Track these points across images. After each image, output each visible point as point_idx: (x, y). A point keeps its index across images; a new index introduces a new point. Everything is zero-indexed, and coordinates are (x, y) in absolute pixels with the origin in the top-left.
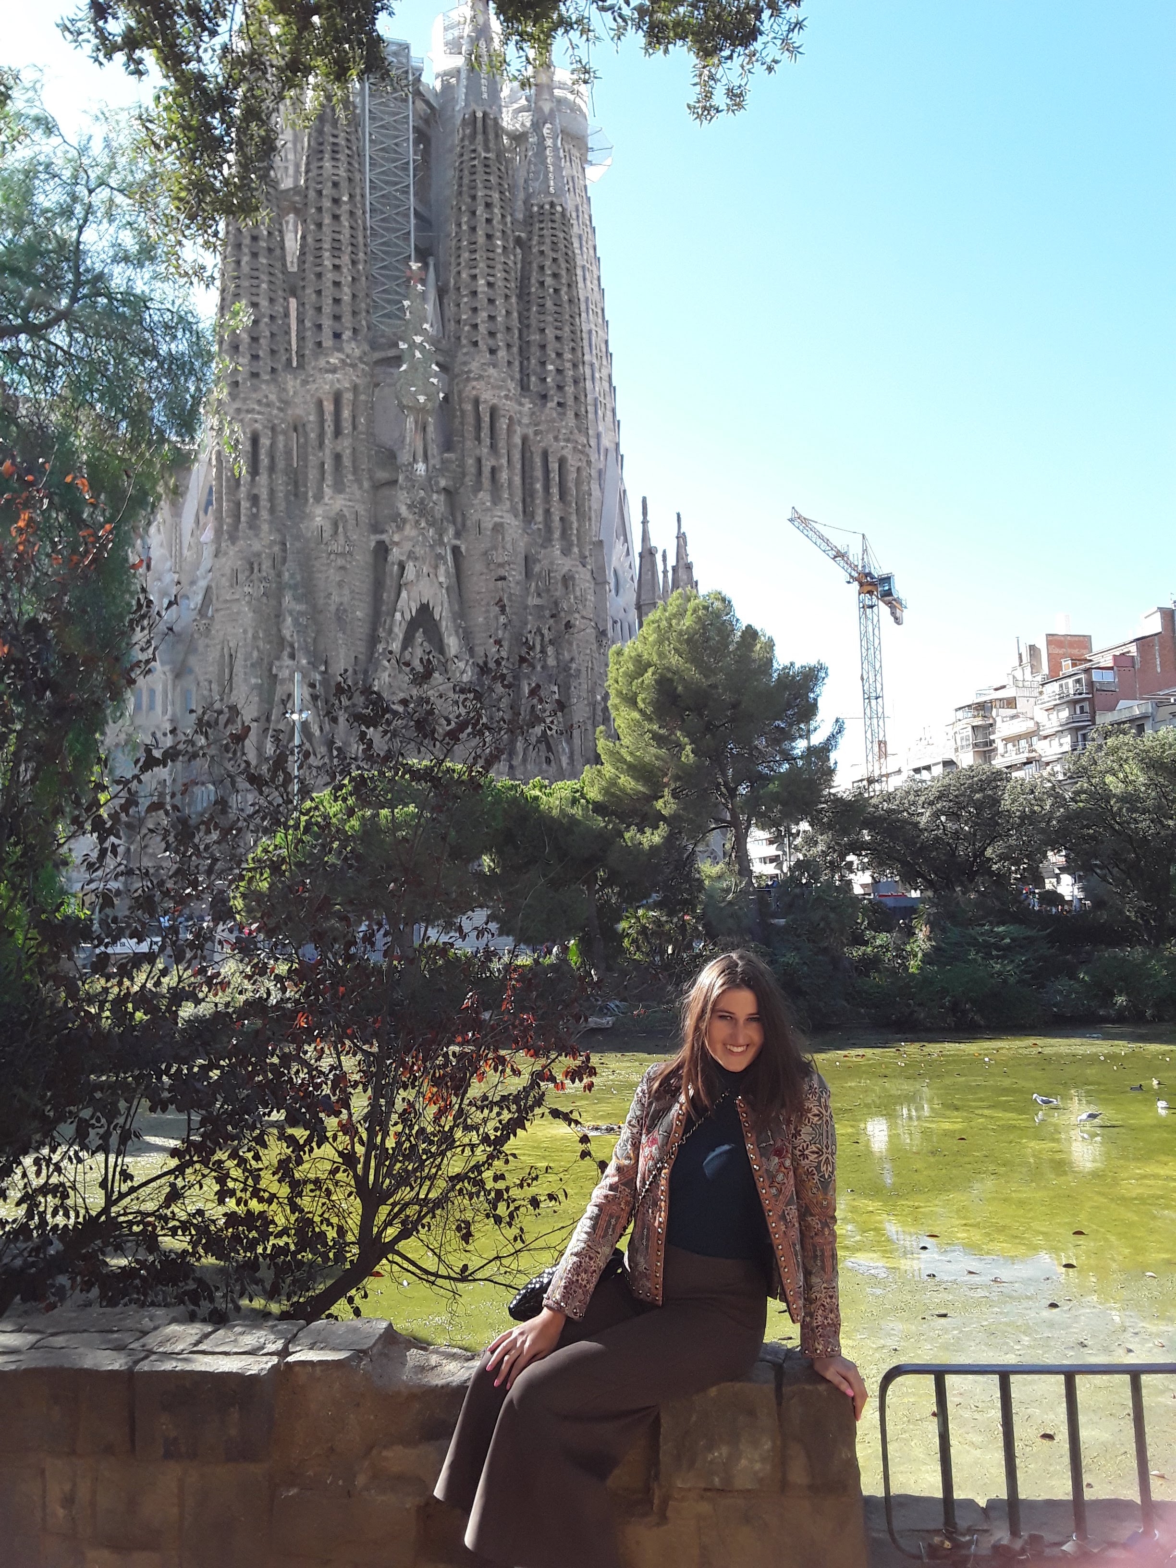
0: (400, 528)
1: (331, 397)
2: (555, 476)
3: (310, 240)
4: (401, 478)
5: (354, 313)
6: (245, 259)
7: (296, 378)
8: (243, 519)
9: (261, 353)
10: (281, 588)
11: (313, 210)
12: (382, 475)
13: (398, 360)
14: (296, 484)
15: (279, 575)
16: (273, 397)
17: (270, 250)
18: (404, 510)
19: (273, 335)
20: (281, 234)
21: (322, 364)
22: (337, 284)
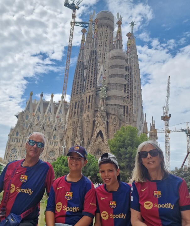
0: (98, 118)
2: (126, 110)
3: (88, 73)
4: (99, 110)
5: (94, 84)
6: (78, 76)
7: (83, 94)
8: (73, 115)
9: (78, 90)
10: (77, 127)
11: (89, 68)
12: (96, 109)
13: (100, 91)
14: (82, 110)
15: (77, 125)
17: (82, 74)
18: (98, 115)
19: (81, 87)
20: (84, 72)
21: (88, 91)
22: (91, 79)
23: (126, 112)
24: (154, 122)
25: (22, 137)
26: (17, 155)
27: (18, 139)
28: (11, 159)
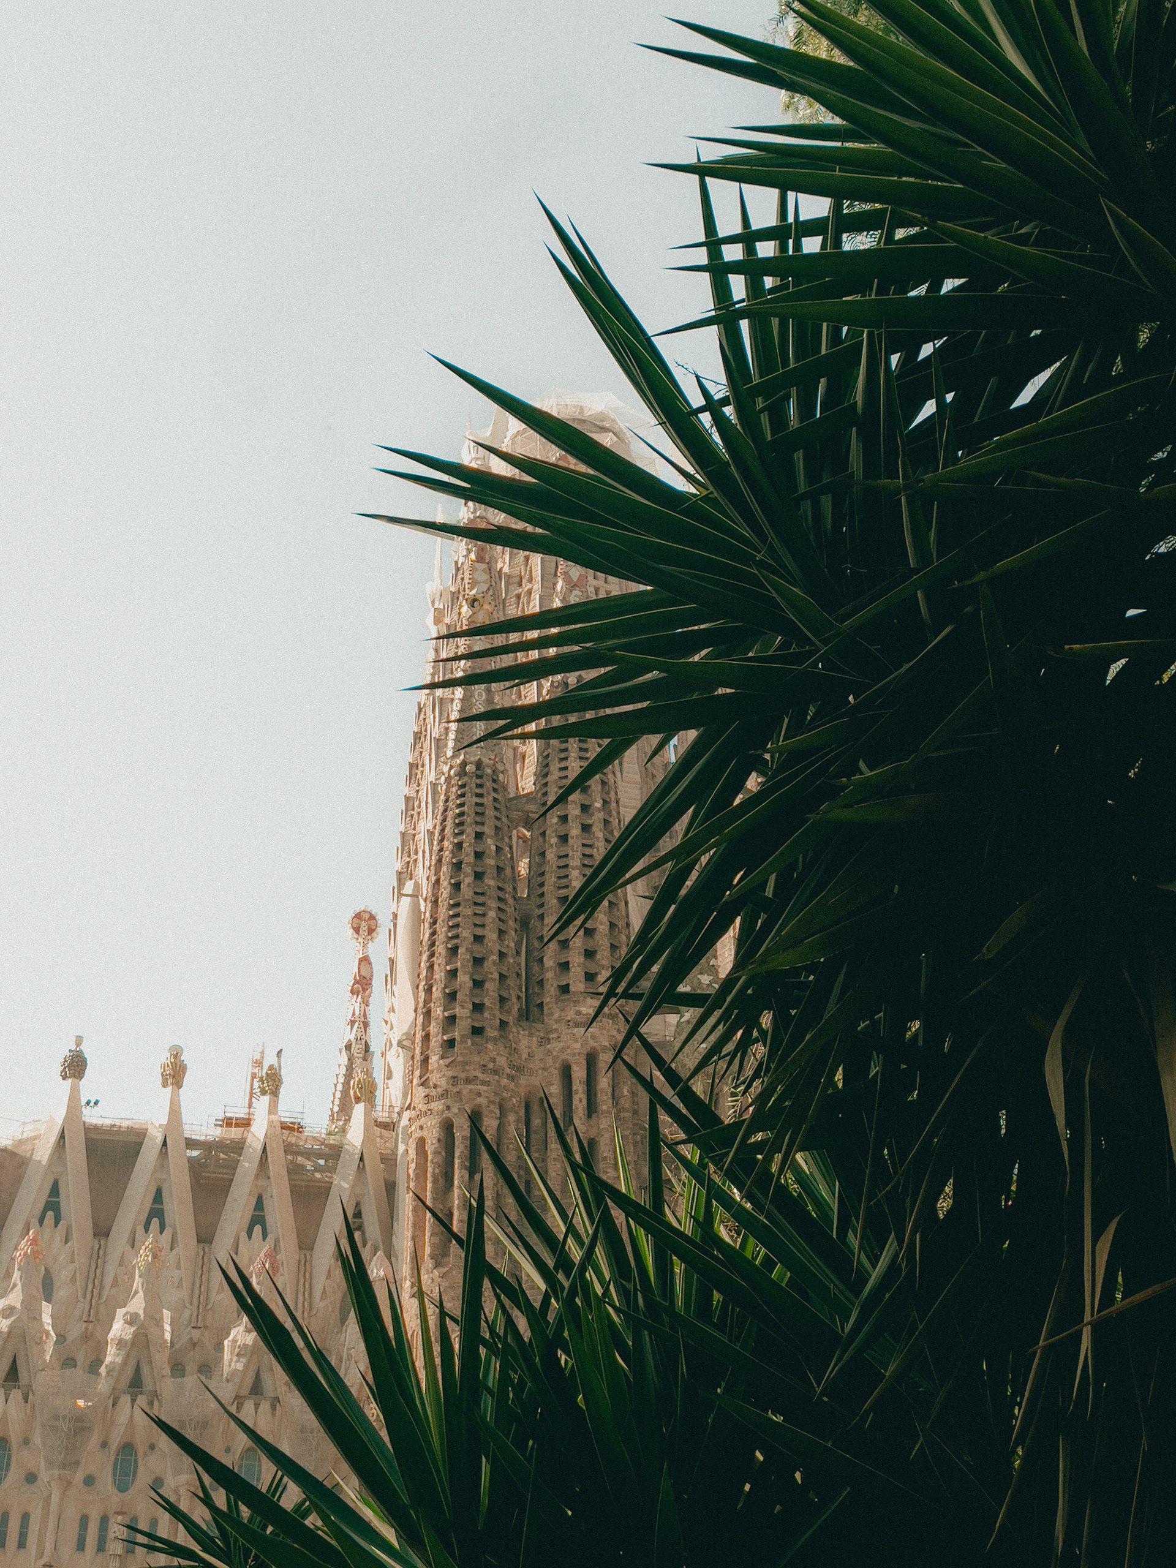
1: (582, 1060)
3: (551, 856)
6: (467, 881)
7: (531, 1035)
9: (487, 1002)
16: (502, 1061)
17: (499, 869)
19: (503, 978)
20: (511, 850)
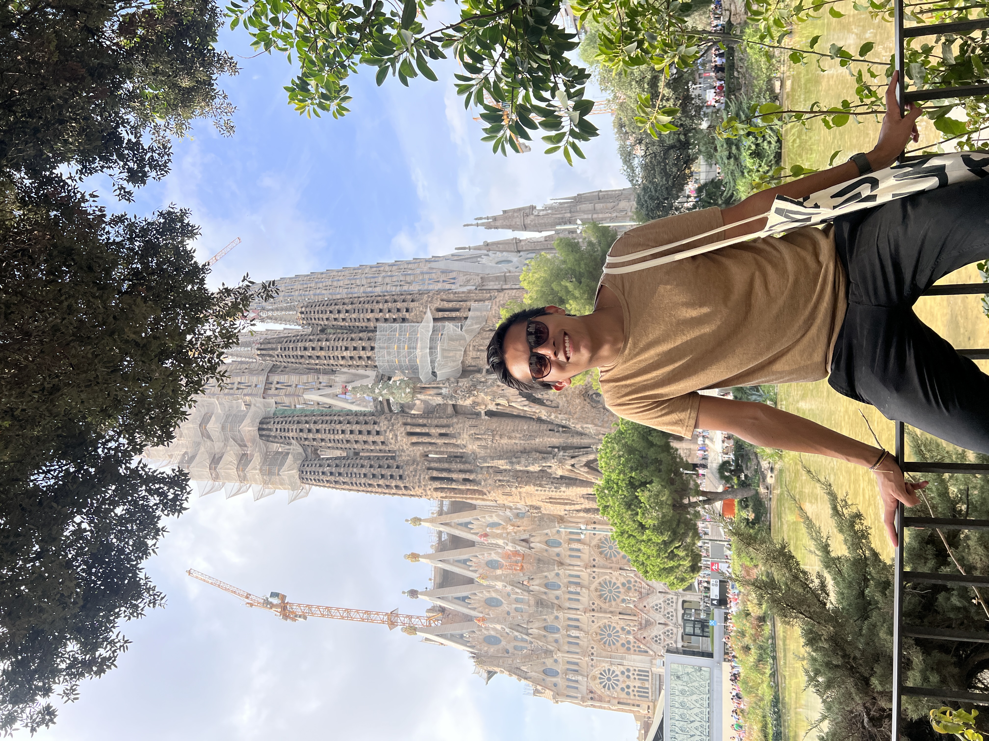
0: (478, 404)
1: (411, 438)
2: (446, 314)
3: (330, 445)
4: (451, 403)
5: (366, 423)
6: (342, 479)
7: (401, 456)
8: (476, 488)
11: (315, 443)
12: (450, 410)
13: (388, 401)
14: (456, 457)
15: (505, 470)
16: (411, 468)
17: (337, 466)
18: (469, 401)
19: (380, 467)
20: (328, 459)
21: (393, 441)
22: (352, 432)
23: (454, 314)
24: (481, 219)
25: (560, 654)
26: (622, 668)
27: (568, 669)
28: (637, 689)
